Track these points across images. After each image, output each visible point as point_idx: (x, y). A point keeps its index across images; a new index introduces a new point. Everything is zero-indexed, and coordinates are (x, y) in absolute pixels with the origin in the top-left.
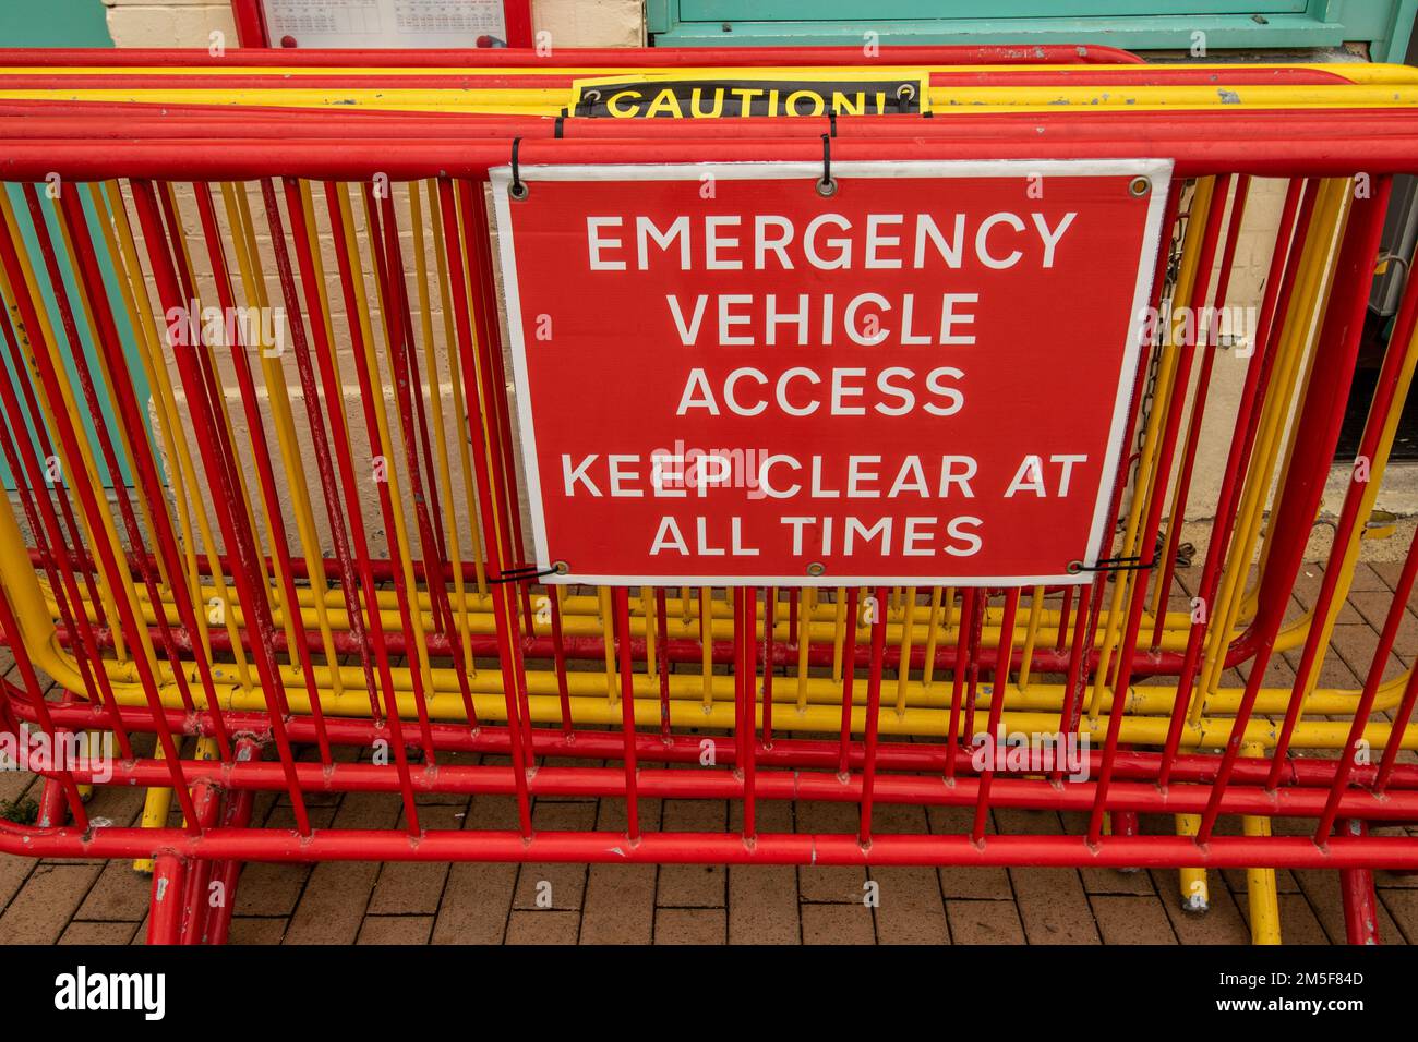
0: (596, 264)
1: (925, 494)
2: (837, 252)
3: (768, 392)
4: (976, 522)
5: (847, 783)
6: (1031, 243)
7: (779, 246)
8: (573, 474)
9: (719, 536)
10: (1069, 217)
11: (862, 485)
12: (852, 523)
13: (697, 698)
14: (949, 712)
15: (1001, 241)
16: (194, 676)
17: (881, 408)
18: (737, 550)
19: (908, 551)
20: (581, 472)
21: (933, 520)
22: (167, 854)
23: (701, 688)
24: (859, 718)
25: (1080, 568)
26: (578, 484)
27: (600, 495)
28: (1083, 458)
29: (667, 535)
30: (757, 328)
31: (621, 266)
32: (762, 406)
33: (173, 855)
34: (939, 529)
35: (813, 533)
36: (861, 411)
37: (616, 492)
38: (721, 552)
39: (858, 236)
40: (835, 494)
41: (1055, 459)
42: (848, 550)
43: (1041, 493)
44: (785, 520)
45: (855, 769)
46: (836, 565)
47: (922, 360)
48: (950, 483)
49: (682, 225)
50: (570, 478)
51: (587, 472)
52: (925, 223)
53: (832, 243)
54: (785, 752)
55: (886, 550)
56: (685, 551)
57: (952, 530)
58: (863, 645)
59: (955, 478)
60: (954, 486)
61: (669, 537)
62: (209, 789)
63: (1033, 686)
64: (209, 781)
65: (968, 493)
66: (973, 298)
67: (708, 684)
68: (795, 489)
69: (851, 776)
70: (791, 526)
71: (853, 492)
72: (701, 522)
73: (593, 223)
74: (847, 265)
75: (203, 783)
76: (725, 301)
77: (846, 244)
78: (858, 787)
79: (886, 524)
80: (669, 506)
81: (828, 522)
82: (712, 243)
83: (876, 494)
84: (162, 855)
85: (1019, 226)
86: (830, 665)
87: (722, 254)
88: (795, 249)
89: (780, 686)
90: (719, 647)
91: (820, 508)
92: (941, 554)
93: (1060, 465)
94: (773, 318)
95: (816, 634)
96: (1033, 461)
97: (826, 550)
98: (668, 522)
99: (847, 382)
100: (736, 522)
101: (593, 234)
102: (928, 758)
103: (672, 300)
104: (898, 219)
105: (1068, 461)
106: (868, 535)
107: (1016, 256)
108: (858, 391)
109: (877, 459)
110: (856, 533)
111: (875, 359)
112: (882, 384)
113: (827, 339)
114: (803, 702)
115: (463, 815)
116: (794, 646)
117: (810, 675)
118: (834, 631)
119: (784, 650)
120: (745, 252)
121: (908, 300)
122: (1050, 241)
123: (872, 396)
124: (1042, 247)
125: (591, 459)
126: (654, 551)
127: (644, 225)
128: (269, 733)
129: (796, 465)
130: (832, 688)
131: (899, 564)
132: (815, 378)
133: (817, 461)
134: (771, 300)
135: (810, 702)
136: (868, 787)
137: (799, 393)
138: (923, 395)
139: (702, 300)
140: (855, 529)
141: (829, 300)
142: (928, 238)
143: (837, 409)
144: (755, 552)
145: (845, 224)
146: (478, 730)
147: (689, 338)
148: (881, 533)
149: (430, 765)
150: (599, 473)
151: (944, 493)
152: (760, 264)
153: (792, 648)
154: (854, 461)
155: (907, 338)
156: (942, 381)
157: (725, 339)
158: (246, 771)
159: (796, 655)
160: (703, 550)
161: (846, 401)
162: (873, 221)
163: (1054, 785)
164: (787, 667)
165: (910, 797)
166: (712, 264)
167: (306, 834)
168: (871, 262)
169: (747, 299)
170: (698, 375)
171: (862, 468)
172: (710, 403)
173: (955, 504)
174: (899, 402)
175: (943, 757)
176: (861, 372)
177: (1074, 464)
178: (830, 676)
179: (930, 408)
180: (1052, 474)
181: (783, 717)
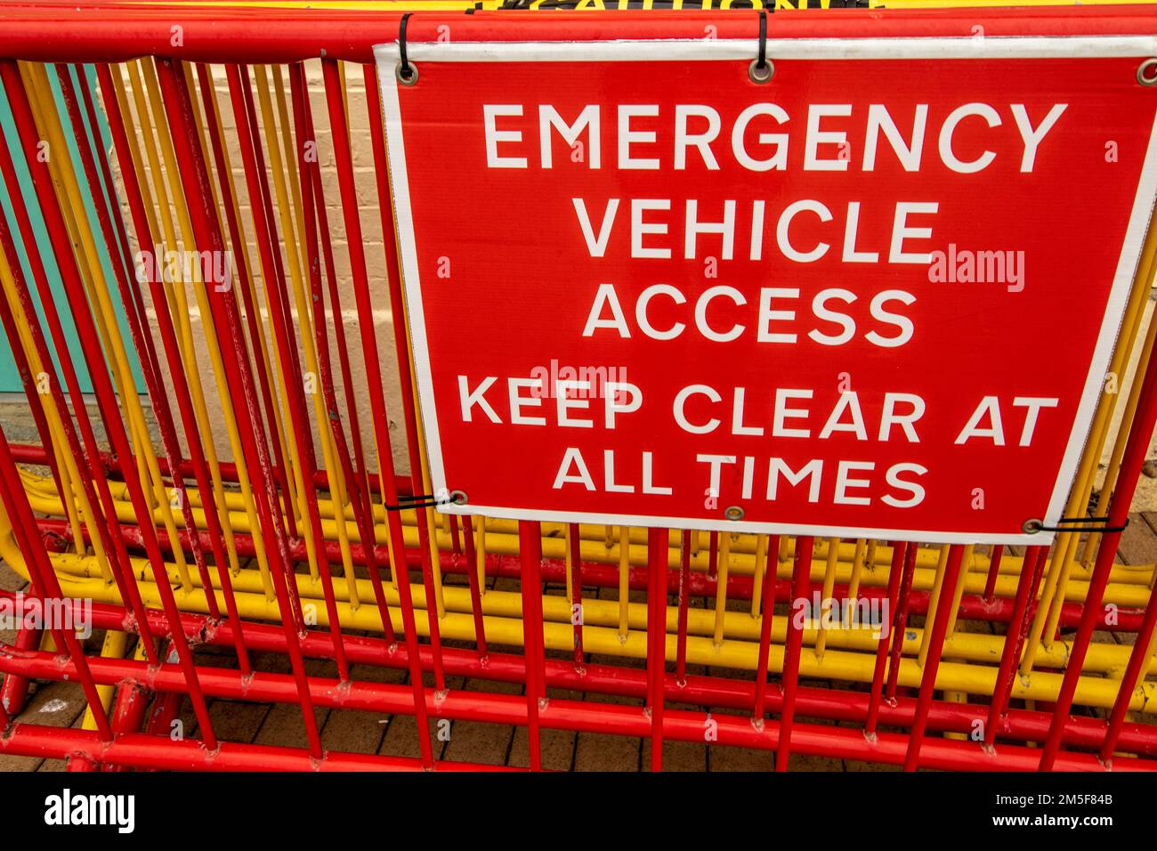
0: (494, 161)
1: (862, 435)
2: (771, 150)
3: (686, 313)
4: (920, 470)
5: (761, 730)
6: (1007, 141)
7: (703, 142)
8: (471, 398)
9: (629, 472)
10: (1058, 110)
11: (789, 423)
12: (777, 465)
13: (613, 626)
14: (874, 658)
15: (971, 138)
16: (143, 574)
17: (816, 335)
18: (648, 488)
19: (840, 498)
20: (478, 396)
21: (870, 466)
22: (78, 758)
23: (617, 615)
24: (777, 657)
25: (1038, 528)
26: (476, 408)
27: (500, 421)
28: (1052, 402)
29: (571, 468)
30: (674, 239)
31: (521, 163)
32: (679, 329)
33: (85, 759)
34: (877, 478)
35: (732, 476)
36: (791, 338)
37: (516, 419)
38: (630, 489)
39: (796, 130)
40: (759, 432)
41: (1019, 401)
42: (771, 495)
43: (999, 440)
44: (701, 458)
45: (772, 716)
46: (757, 509)
47: (867, 281)
48: (892, 425)
49: (591, 115)
50: (467, 401)
51: (486, 395)
52: (878, 116)
53: (765, 139)
54: (699, 690)
55: (814, 496)
56: (591, 486)
57: (891, 477)
58: (784, 580)
59: (898, 419)
60: (897, 430)
61: (574, 470)
62: (134, 689)
63: (960, 634)
64: (135, 681)
65: (913, 437)
66: (931, 208)
67: (624, 612)
68: (714, 424)
69: (765, 723)
70: (708, 465)
71: (779, 431)
72: (609, 455)
73: (491, 112)
74: (782, 166)
75: (129, 683)
76: (638, 206)
77: (782, 140)
78: (774, 735)
79: (815, 467)
80: (574, 437)
81: (750, 462)
82: (626, 137)
83: (805, 434)
84: (74, 757)
85: (994, 119)
86: (749, 598)
87: (637, 150)
88: (722, 146)
89: (697, 618)
90: (638, 574)
91: (741, 446)
92: (877, 502)
93: (1025, 409)
94: (693, 228)
95: (736, 565)
96: (990, 403)
97: (747, 493)
98: (573, 453)
99: (777, 304)
100: (647, 458)
101: (490, 125)
102: (848, 707)
103: (579, 204)
104: (845, 110)
105: (1034, 405)
106: (794, 479)
107: (988, 157)
108: (789, 315)
109: (807, 394)
110: (781, 477)
111: (810, 279)
112: (818, 308)
113: (756, 254)
114: (719, 636)
115: (386, 721)
116: (714, 578)
117: (729, 608)
118: (754, 564)
119: (703, 581)
120: (663, 149)
121: (854, 209)
122: (1032, 139)
123: (806, 320)
124: (1022, 146)
125: (489, 381)
126: (558, 484)
127: (548, 115)
128: (200, 636)
129: (715, 397)
130: (750, 623)
131: (828, 512)
132: (740, 299)
133: (739, 393)
134: (692, 206)
135: (727, 637)
136: (785, 735)
137: (722, 314)
138: (865, 322)
139: (613, 205)
140: (780, 472)
141: (759, 207)
142: (881, 134)
143: (764, 336)
144: (668, 491)
145: (781, 116)
146: (396, 646)
147: (597, 248)
148: (809, 476)
149: (343, 681)
150: (498, 397)
151: (884, 436)
152: (680, 163)
153: (711, 579)
154: (782, 395)
155: (850, 255)
156: (889, 306)
157: (638, 251)
158: (170, 673)
159: (715, 586)
160: (610, 486)
161: (775, 326)
162: (816, 112)
163: (984, 749)
164: (705, 599)
165: (828, 748)
166: (625, 162)
167: (211, 747)
168: (811, 163)
169: (664, 204)
170: (606, 291)
171: (791, 403)
172: (620, 324)
173: (897, 448)
174: (836, 329)
175: (866, 707)
176: (794, 293)
177: (1041, 408)
178: (748, 610)
179: (873, 337)
180: (1013, 419)
181: (699, 651)
